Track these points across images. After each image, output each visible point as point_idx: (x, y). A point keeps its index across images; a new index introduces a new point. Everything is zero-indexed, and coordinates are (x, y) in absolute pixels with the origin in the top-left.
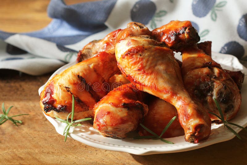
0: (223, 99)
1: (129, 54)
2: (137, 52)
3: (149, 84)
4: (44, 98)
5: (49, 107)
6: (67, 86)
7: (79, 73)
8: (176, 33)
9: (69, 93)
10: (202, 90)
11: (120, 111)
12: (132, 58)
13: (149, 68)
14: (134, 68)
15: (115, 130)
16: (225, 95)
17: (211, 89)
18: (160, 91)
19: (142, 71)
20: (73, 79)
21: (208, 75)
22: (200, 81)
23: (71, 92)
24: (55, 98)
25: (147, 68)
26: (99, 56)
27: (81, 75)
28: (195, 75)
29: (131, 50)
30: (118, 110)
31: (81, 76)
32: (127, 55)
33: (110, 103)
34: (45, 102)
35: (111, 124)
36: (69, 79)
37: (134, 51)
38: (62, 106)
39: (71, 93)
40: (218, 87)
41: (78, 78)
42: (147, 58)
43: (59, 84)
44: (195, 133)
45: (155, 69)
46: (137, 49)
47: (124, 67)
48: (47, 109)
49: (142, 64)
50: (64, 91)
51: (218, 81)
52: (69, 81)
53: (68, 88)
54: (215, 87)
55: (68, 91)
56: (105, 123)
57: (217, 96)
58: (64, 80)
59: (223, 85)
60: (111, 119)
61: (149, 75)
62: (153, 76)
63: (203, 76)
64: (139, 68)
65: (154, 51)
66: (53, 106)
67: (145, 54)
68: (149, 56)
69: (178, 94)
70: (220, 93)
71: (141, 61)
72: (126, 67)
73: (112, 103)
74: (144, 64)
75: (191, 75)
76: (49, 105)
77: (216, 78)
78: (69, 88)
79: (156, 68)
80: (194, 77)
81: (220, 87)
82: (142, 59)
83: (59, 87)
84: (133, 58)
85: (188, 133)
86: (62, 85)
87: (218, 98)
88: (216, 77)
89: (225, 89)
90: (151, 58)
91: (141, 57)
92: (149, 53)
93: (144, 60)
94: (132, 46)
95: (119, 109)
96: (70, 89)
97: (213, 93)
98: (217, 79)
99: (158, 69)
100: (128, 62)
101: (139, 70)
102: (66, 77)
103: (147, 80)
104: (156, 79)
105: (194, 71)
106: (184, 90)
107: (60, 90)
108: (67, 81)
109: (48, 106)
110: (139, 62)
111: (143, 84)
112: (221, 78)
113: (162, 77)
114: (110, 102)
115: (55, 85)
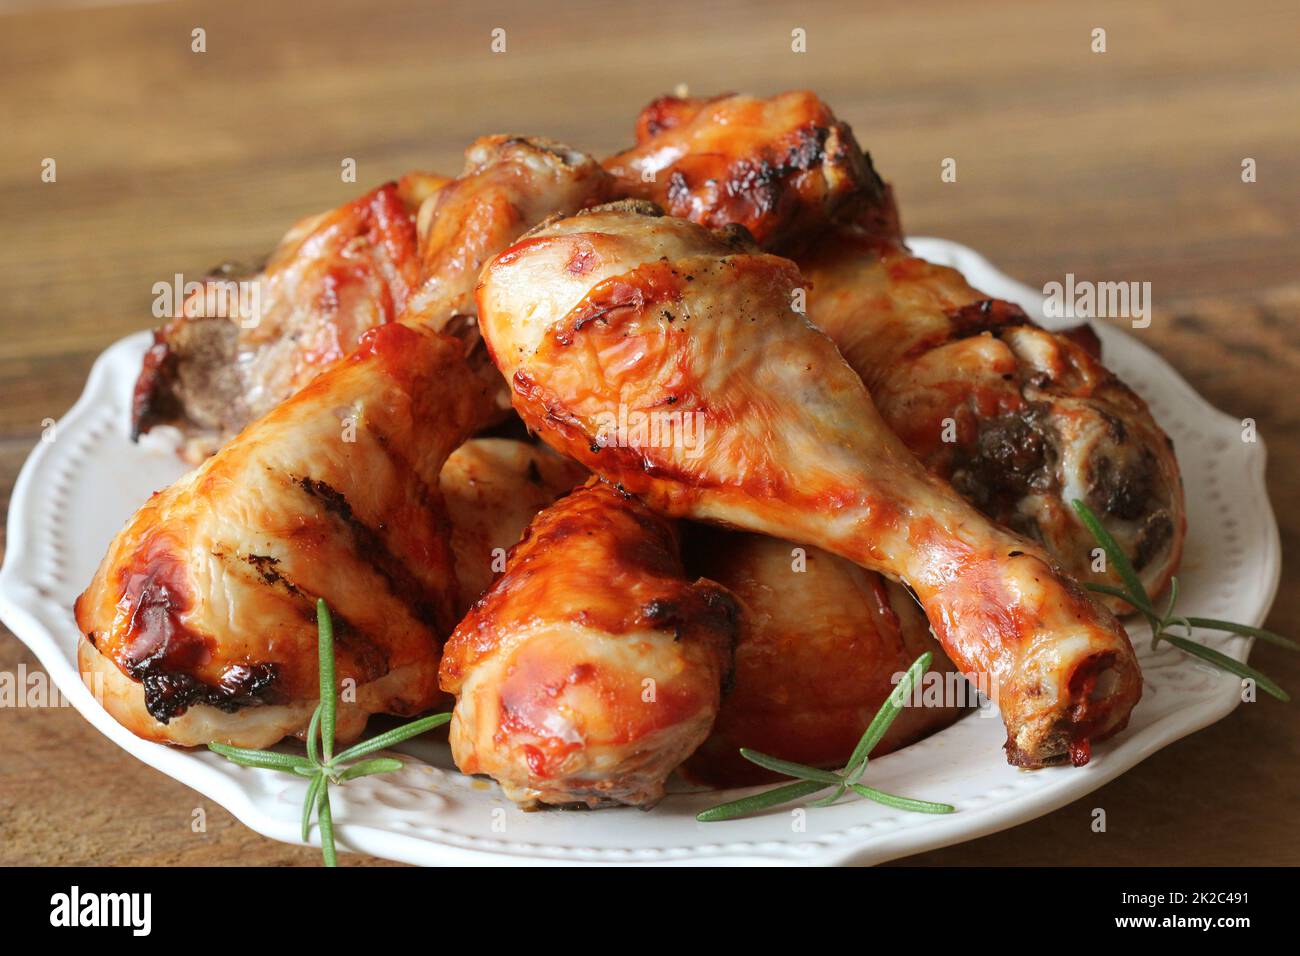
0: (1120, 499)
1: (602, 317)
2: (648, 303)
3: (742, 473)
4: (131, 639)
5: (176, 690)
6: (259, 552)
7: (305, 467)
8: (772, 166)
9: (279, 588)
10: (998, 462)
11: (642, 653)
12: (619, 341)
13: (728, 383)
14: (637, 394)
15: (634, 764)
16: (1123, 473)
17: (1045, 453)
18: (810, 503)
19: (692, 402)
20: (281, 505)
21: (1007, 377)
22: (972, 414)
23: (286, 584)
24: (201, 631)
25: (713, 383)
26: (373, 351)
27: (317, 474)
28: (940, 386)
29: (609, 293)
30: (633, 647)
31: (322, 484)
32: (586, 326)
33: (571, 617)
34: (146, 664)
35: (613, 736)
36: (259, 507)
37: (627, 297)
38: (257, 672)
39: (292, 590)
40: (1081, 434)
41: (306, 496)
42: (706, 327)
43: (208, 543)
44: (1072, 708)
45: (758, 381)
46: (645, 288)
47: (571, 396)
48: (166, 698)
49: (683, 367)
50: (247, 580)
51: (1072, 403)
52: (265, 520)
53: (268, 558)
54: (1067, 435)
55: (273, 578)
56: (581, 734)
57: (1086, 487)
58: (233, 515)
59: (1106, 417)
60: (611, 704)
61: (730, 423)
62: (752, 425)
63: (981, 384)
64: (670, 390)
65: (730, 283)
66: (195, 679)
67: (691, 307)
68: (715, 314)
69: (910, 504)
70: (1096, 468)
71: (679, 346)
72: (584, 394)
73: (585, 613)
74: (698, 367)
75: (921, 391)
76: (171, 679)
77: (1047, 385)
78: (272, 561)
79: (763, 374)
80: (938, 395)
81: (1094, 433)
82: (682, 337)
83: (213, 563)
84: (627, 342)
85: (1031, 718)
86: (230, 549)
87: (1092, 494)
88: (1047, 378)
89: (1121, 442)
90: (726, 324)
91: (676, 327)
92: (708, 300)
93: (696, 344)
94: (608, 270)
95: (633, 639)
96: (278, 567)
97: (1061, 475)
98: (1059, 390)
99: (774, 381)
100: (594, 364)
101: (670, 401)
102: (238, 501)
103: (727, 452)
104: (773, 437)
105: (927, 367)
106: (933, 480)
107: (225, 578)
108: (253, 525)
109: (169, 685)
110: (664, 356)
111: (702, 476)
112: (1071, 380)
113: (800, 421)
114: (568, 608)
115: (183, 554)
